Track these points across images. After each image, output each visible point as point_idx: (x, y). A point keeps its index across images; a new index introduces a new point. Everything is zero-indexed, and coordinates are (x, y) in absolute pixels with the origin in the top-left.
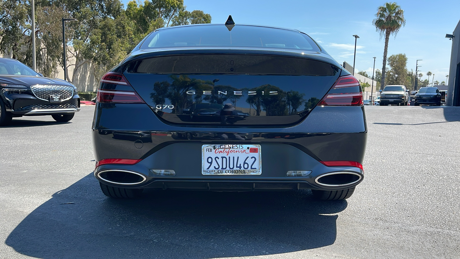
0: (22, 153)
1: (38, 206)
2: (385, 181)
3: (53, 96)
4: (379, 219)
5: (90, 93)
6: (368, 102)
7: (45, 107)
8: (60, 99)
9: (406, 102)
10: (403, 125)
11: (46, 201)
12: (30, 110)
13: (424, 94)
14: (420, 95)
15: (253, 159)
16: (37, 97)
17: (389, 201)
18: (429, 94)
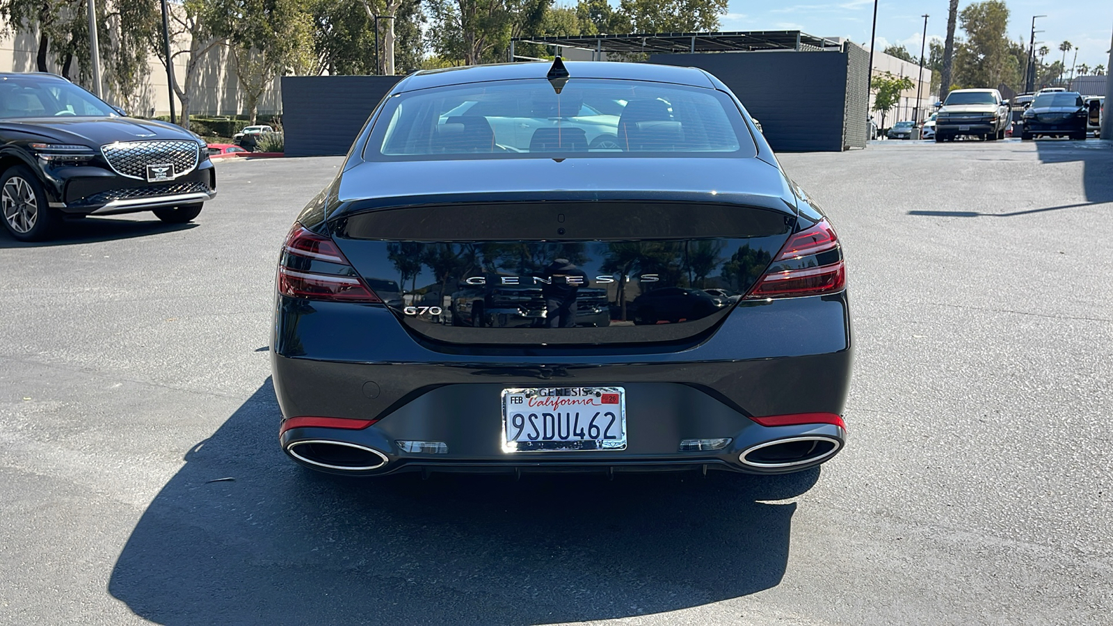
0: (101, 327)
1: (160, 489)
2: (911, 401)
3: (154, 166)
4: (885, 513)
5: (228, 120)
6: (908, 126)
7: (137, 193)
8: (169, 173)
9: (1000, 132)
10: (980, 217)
11: (174, 474)
12: (103, 203)
13: (1046, 109)
14: (1036, 112)
15: (610, 417)
16: (118, 172)
17: (914, 460)
18: (1058, 111)
